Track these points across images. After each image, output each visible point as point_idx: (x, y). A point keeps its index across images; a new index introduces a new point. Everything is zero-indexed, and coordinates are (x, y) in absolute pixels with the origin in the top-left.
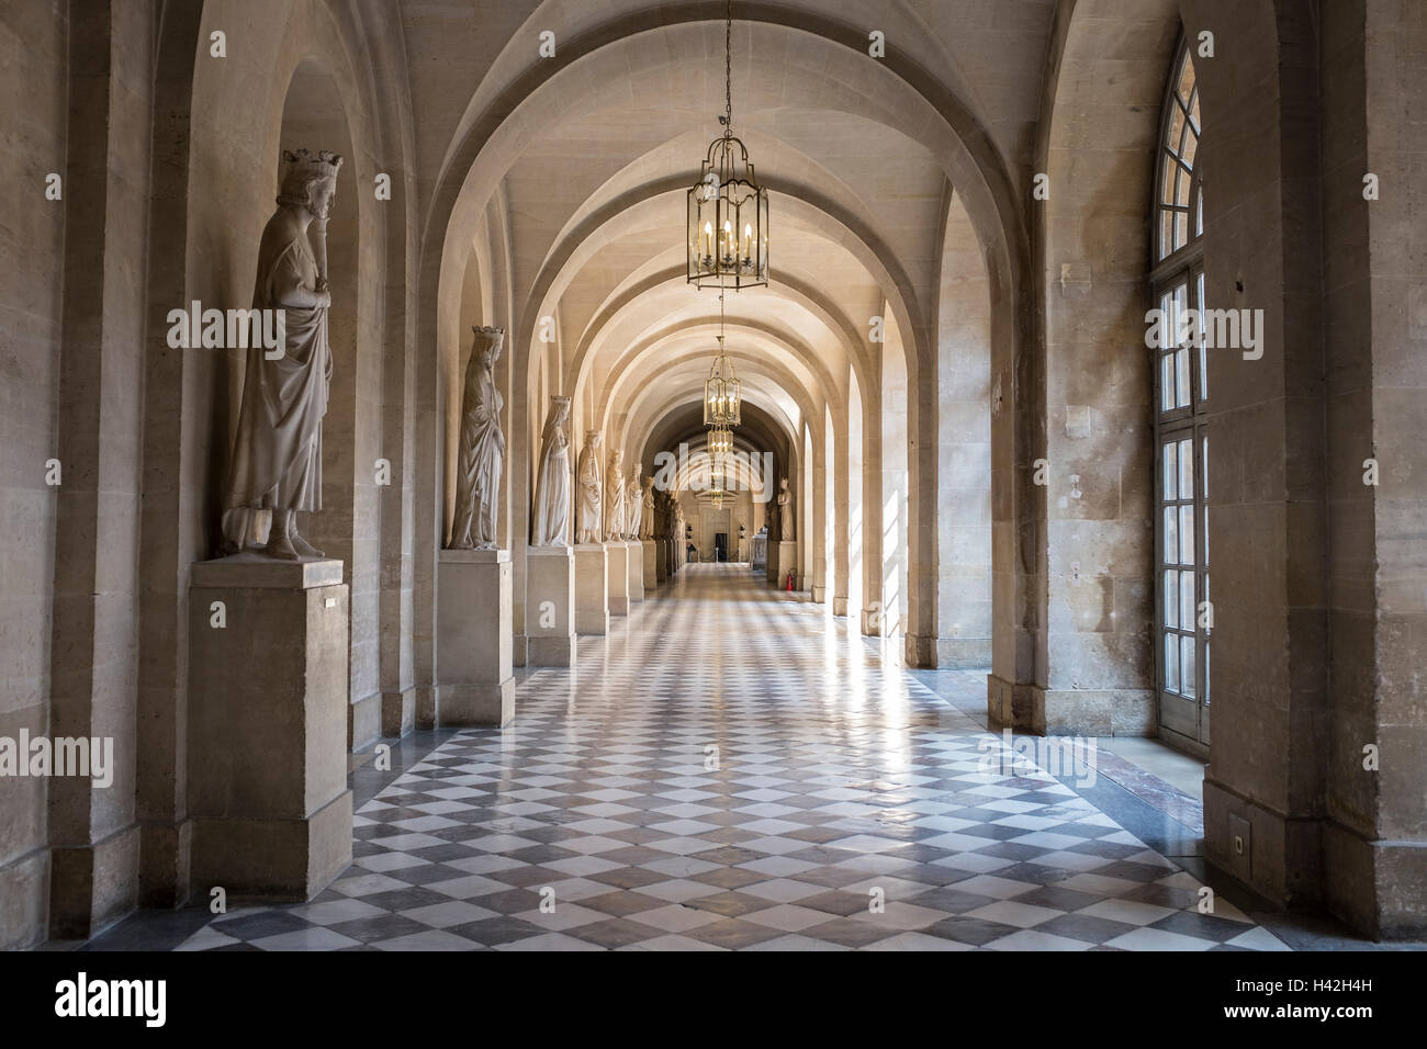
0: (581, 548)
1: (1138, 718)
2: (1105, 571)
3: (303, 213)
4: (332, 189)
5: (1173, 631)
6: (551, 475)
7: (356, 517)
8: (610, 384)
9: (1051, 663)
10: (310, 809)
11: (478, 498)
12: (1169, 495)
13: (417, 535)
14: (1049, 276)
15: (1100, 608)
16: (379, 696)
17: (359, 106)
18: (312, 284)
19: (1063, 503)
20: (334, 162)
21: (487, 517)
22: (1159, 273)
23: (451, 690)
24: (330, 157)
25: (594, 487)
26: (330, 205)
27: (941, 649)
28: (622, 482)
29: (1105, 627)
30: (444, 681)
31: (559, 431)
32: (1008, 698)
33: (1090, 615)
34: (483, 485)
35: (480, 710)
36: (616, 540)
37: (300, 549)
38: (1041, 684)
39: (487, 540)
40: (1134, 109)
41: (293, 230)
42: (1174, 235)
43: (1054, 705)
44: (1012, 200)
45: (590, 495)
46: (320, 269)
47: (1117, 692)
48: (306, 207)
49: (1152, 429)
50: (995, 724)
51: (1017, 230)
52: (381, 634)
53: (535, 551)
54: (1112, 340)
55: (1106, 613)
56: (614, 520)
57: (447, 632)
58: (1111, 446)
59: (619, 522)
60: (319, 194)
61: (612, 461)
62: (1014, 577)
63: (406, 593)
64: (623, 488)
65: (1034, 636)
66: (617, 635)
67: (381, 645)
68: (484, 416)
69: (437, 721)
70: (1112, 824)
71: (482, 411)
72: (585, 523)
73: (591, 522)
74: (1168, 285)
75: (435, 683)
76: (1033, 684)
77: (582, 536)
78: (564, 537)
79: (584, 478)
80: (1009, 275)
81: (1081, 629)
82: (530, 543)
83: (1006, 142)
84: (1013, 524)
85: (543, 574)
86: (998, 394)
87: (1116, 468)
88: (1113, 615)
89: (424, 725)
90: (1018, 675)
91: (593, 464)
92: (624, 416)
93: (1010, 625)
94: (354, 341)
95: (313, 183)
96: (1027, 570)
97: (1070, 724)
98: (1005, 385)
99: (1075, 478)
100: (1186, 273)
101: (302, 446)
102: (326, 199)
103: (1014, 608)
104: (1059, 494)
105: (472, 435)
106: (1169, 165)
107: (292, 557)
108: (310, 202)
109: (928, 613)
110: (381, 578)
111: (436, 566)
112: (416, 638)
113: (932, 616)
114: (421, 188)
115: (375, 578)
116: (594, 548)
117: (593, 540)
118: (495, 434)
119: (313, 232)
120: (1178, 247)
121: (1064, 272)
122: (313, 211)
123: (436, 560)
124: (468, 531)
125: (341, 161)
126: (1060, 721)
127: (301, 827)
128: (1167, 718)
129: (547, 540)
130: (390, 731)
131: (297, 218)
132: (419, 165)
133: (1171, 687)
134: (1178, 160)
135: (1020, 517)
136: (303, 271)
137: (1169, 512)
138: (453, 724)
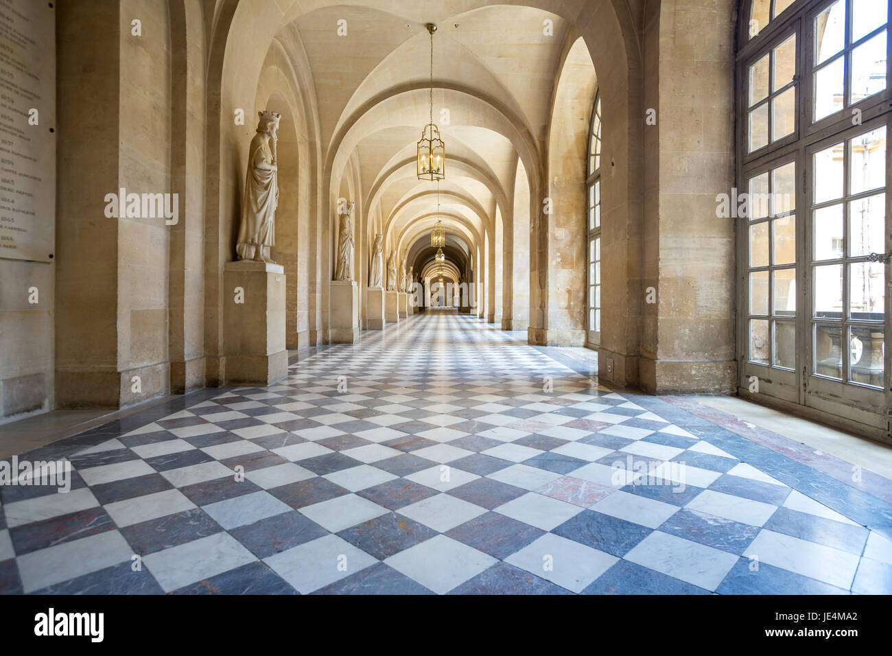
0: (389, 292)
1: (582, 340)
2: (569, 288)
3: (266, 136)
4: (277, 126)
5: (593, 308)
6: (376, 262)
7: (299, 266)
8: (400, 237)
9: (549, 320)
10: (269, 353)
11: (345, 262)
12: (592, 259)
13: (322, 275)
14: (550, 181)
15: (567, 301)
16: (308, 332)
17: (298, 115)
18: (270, 162)
19: (554, 263)
20: (278, 116)
21: (348, 269)
22: (590, 179)
23: (335, 331)
24: (276, 114)
25: (393, 270)
26: (276, 132)
27: (514, 324)
28: (405, 271)
29: (569, 308)
30: (333, 328)
31: (379, 247)
32: (534, 334)
33: (564, 303)
34: (347, 258)
35: (346, 337)
36: (403, 292)
37: (267, 261)
38: (546, 328)
39: (348, 277)
40: (582, 119)
41: (261, 140)
42: (595, 164)
43: (550, 335)
44: (537, 155)
45: (392, 273)
46: (274, 158)
47: (573, 331)
48: (267, 133)
49: (587, 236)
50: (530, 343)
51: (539, 165)
52: (309, 310)
53: (369, 289)
54: (572, 205)
55: (569, 302)
57: (334, 310)
58: (572, 242)
59: (403, 286)
60: (272, 128)
61: (401, 264)
62: (537, 291)
63: (318, 295)
64: (405, 274)
65: (543, 311)
66: (401, 323)
67: (309, 313)
68: (347, 233)
69: (330, 341)
70: (566, 367)
71: (347, 230)
72: (390, 283)
73: (393, 283)
74: (593, 183)
75: (330, 327)
76: (543, 329)
77: (389, 288)
78: (380, 285)
79: (389, 267)
80: (537, 181)
81: (560, 308)
82: (368, 286)
83: (535, 133)
84: (537, 272)
85: (371, 297)
86: (532, 226)
87: (575, 252)
88: (572, 303)
89: (325, 343)
90: (538, 325)
91: (393, 263)
92: (406, 250)
93: (535, 308)
94: (297, 202)
95: (269, 124)
96: (541, 288)
97: (556, 343)
98: (535, 220)
99: (559, 254)
100: (598, 177)
101: (266, 221)
102: (275, 130)
103: (538, 302)
104: (553, 259)
105: (343, 238)
106: (594, 138)
107: (262, 261)
108: (268, 131)
109: (509, 311)
110: (309, 289)
111: (329, 287)
112: (323, 312)
114: (323, 149)
115: (307, 289)
116: (394, 292)
117: (393, 290)
118: (351, 239)
119: (271, 143)
120: (596, 169)
121: (555, 180)
122: (269, 135)
123: (330, 284)
124: (341, 274)
125: (280, 116)
126: (552, 341)
127: (265, 358)
128: (590, 340)
129: (375, 285)
130: (313, 343)
131: (264, 137)
132: (322, 141)
133: (592, 328)
134: (597, 137)
135: (539, 269)
136: (266, 156)
137: (592, 266)
138: (335, 343)
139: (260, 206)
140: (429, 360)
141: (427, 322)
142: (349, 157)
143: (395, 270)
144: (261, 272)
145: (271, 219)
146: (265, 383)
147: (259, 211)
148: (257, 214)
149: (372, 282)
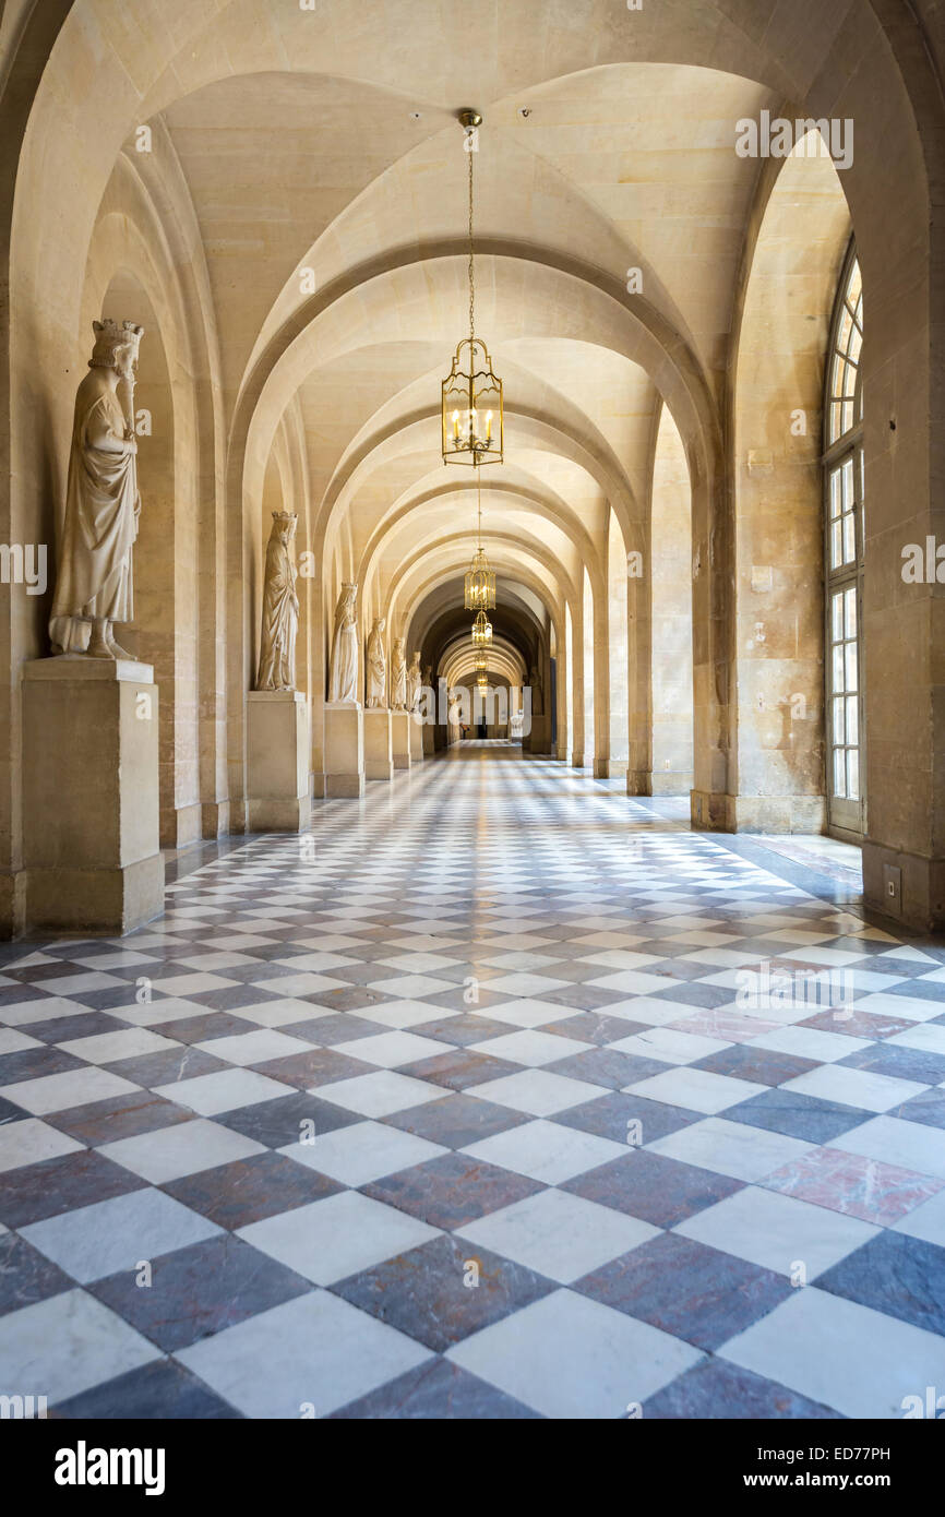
0: (369, 711)
1: (818, 820)
2: (785, 701)
3: (112, 375)
4: (135, 354)
5: (841, 747)
6: (343, 646)
7: (177, 660)
8: (393, 586)
9: (740, 774)
10: (125, 862)
11: (278, 650)
12: (837, 636)
13: (229, 679)
14: (738, 461)
15: (781, 731)
16: (199, 807)
17: (171, 322)
18: (122, 435)
19: (750, 645)
20: (136, 331)
21: (286, 665)
22: (829, 455)
23: (258, 804)
24: (133, 326)
25: (380, 663)
26: (134, 368)
27: (656, 781)
28: (404, 665)
29: (784, 745)
30: (253, 796)
31: (350, 611)
32: (706, 805)
33: (773, 736)
34: (282, 639)
35: (283, 818)
36: (400, 709)
38: (732, 792)
39: (286, 683)
40: (812, 318)
41: (102, 387)
42: (843, 419)
43: (743, 809)
44: (709, 402)
45: (377, 669)
46: (128, 424)
47: (794, 798)
48: (113, 369)
49: (823, 584)
50: (697, 825)
51: (712, 425)
52: (200, 757)
53: (330, 706)
54: (790, 512)
55: (785, 734)
56: (397, 694)
57: (255, 757)
58: (790, 597)
59: (401, 696)
60: (124, 358)
61: (396, 646)
62: (712, 708)
63: (220, 724)
64: (405, 668)
65: (726, 755)
66: (399, 781)
67: (200, 766)
68: (282, 583)
69: (247, 827)
70: (790, 885)
71: (281, 579)
72: (373, 691)
73: (379, 690)
74: (837, 463)
75: (246, 797)
76: (727, 793)
77: (371, 702)
78: (354, 696)
79: (371, 656)
80: (707, 462)
81: (764, 747)
82: (327, 700)
83: (703, 350)
84: (710, 666)
85: (331, 725)
86: (698, 561)
87: (796, 619)
88: (791, 736)
89: (237, 831)
90: (714, 786)
91: (379, 645)
92: (406, 614)
93: (707, 747)
94: (173, 517)
95: (118, 348)
96: (721, 702)
97: (756, 824)
98: (703, 555)
99: (760, 625)
100: (850, 449)
101: (114, 567)
102: (130, 363)
103: (713, 733)
104: (746, 638)
105: (272, 598)
106: (839, 362)
107: (107, 656)
108: (116, 364)
109: (644, 751)
110: (200, 712)
111: (245, 704)
112: (230, 761)
113: (647, 755)
114: (227, 397)
115: (195, 711)
116: (380, 711)
117: (379, 705)
118: (291, 598)
119: (121, 391)
120: (845, 431)
121: (750, 457)
122: (119, 373)
123: (245, 699)
124: (270, 676)
125: (142, 331)
126: (748, 822)
127: (118, 874)
128: (836, 818)
129: (340, 696)
130: (209, 833)
131: (106, 378)
132: (224, 378)
133: (839, 792)
134: (846, 358)
135: (716, 658)
136: (112, 422)
137: (837, 651)
138: (260, 830)
139: (100, 533)
140: (471, 868)
141: (459, 777)
142: (281, 415)
143: (384, 661)
144: (107, 681)
145: (124, 562)
146: (116, 928)
147: (98, 544)
148: (95, 552)
149: (335, 691)
